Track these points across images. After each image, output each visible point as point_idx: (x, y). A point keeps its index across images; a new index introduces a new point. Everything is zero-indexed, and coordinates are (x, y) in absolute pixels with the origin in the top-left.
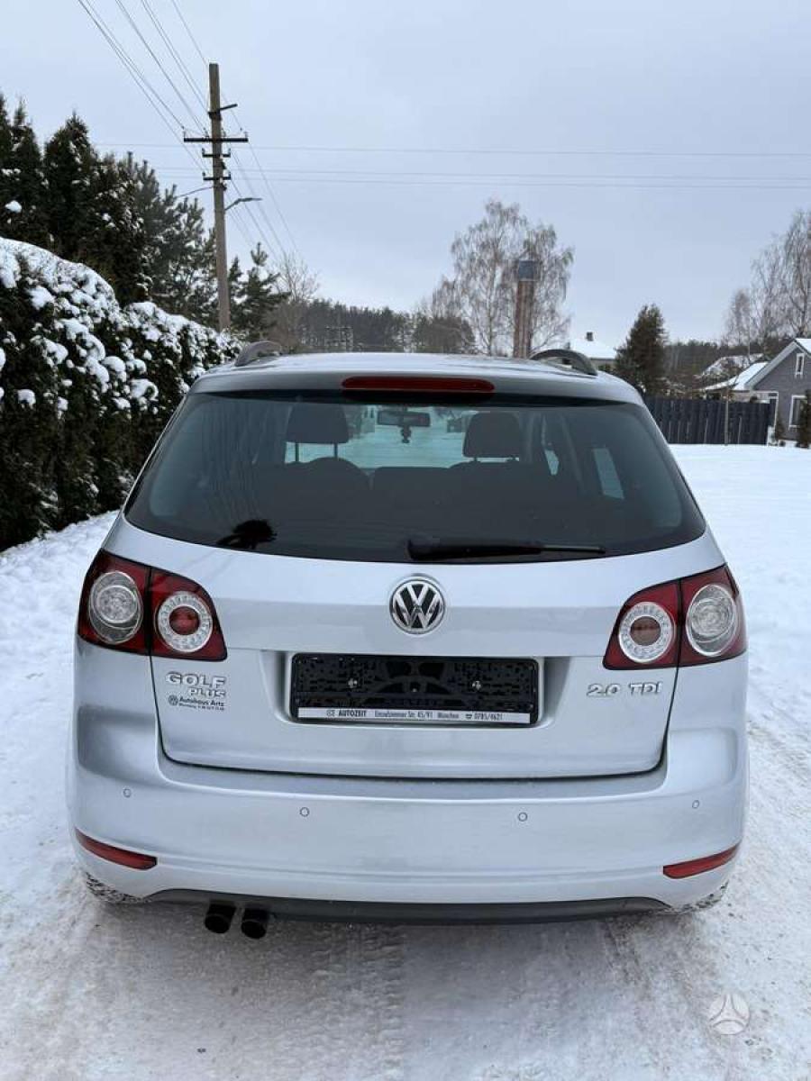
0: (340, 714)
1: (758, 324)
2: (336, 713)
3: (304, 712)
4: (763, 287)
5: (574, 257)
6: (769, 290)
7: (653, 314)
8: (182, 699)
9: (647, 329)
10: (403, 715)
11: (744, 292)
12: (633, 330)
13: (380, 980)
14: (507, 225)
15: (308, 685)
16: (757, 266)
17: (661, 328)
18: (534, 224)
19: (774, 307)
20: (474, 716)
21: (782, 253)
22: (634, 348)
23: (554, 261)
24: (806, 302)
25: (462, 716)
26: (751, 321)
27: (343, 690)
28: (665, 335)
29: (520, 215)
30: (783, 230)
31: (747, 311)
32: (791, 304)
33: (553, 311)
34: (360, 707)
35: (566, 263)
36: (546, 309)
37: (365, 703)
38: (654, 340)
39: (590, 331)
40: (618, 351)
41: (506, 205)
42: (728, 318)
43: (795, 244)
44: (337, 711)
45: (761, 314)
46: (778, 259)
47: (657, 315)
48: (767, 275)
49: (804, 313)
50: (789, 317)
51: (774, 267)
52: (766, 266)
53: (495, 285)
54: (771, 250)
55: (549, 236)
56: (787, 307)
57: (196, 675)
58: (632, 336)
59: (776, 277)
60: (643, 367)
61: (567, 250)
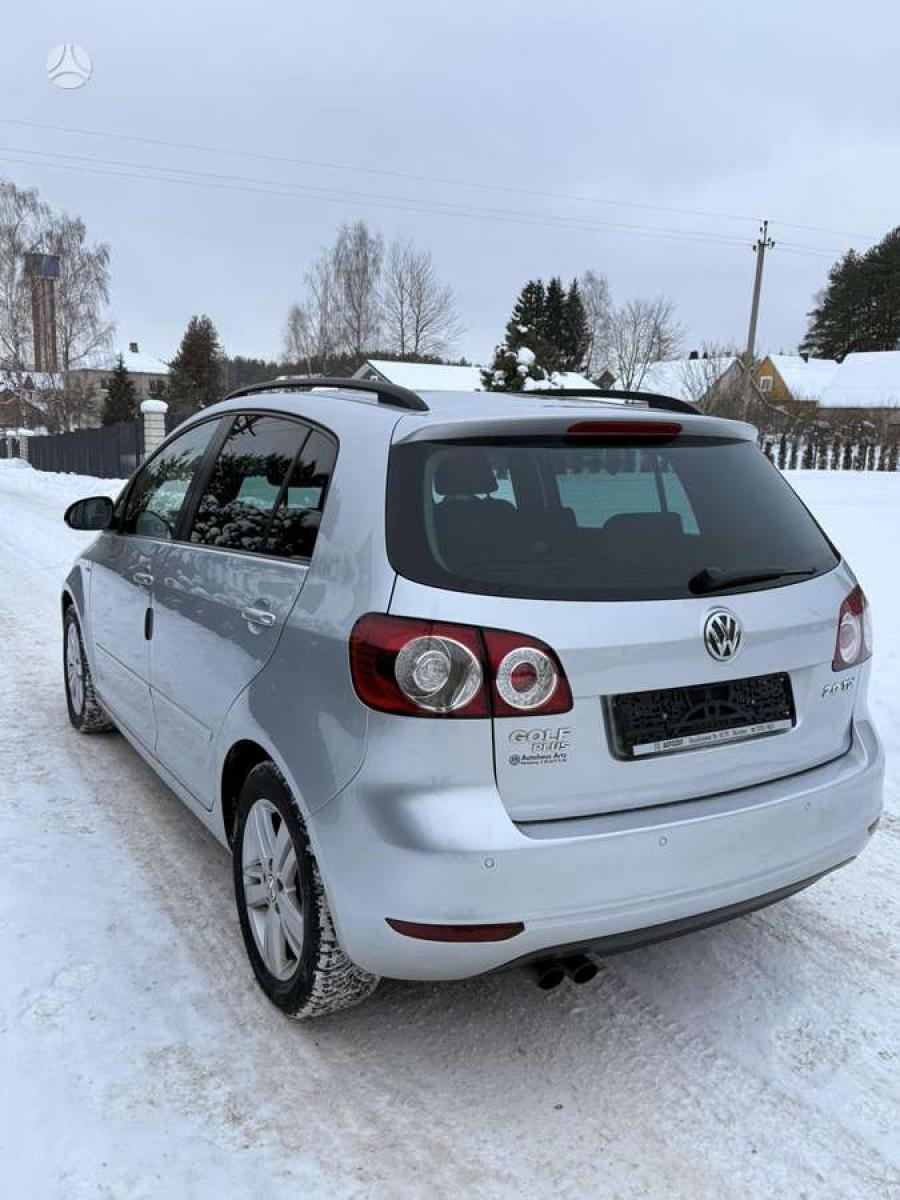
0: (665, 746)
1: (316, 342)
2: (661, 745)
3: (638, 750)
4: (317, 302)
5: (110, 255)
6: (323, 306)
7: (206, 326)
8: (524, 757)
9: (199, 341)
10: (709, 738)
11: (300, 307)
12: (184, 343)
13: (623, 1001)
14: (24, 212)
15: (632, 724)
16: (309, 279)
17: (215, 342)
18: (57, 213)
19: (330, 326)
20: (757, 728)
21: (332, 268)
22: (188, 363)
23: (85, 258)
24: (359, 321)
25: (748, 730)
26: (309, 339)
27: (659, 724)
28: (221, 350)
29: (39, 200)
30: (331, 244)
31: (304, 329)
32: (346, 324)
33: (91, 316)
34: (676, 737)
35: (102, 262)
36: (83, 313)
37: (680, 732)
38: (209, 355)
39: (134, 342)
40: (169, 365)
41: (21, 188)
42: (286, 334)
43: (343, 259)
44: (661, 743)
45: (318, 331)
46: (328, 274)
47: (209, 326)
48: (320, 291)
49: (358, 332)
50: (345, 337)
51: (326, 283)
52: (319, 283)
53: (16, 281)
54: (322, 264)
55: (78, 229)
56: (342, 326)
57: (541, 730)
58: (183, 349)
59: (329, 295)
60: (201, 385)
61: (101, 246)
